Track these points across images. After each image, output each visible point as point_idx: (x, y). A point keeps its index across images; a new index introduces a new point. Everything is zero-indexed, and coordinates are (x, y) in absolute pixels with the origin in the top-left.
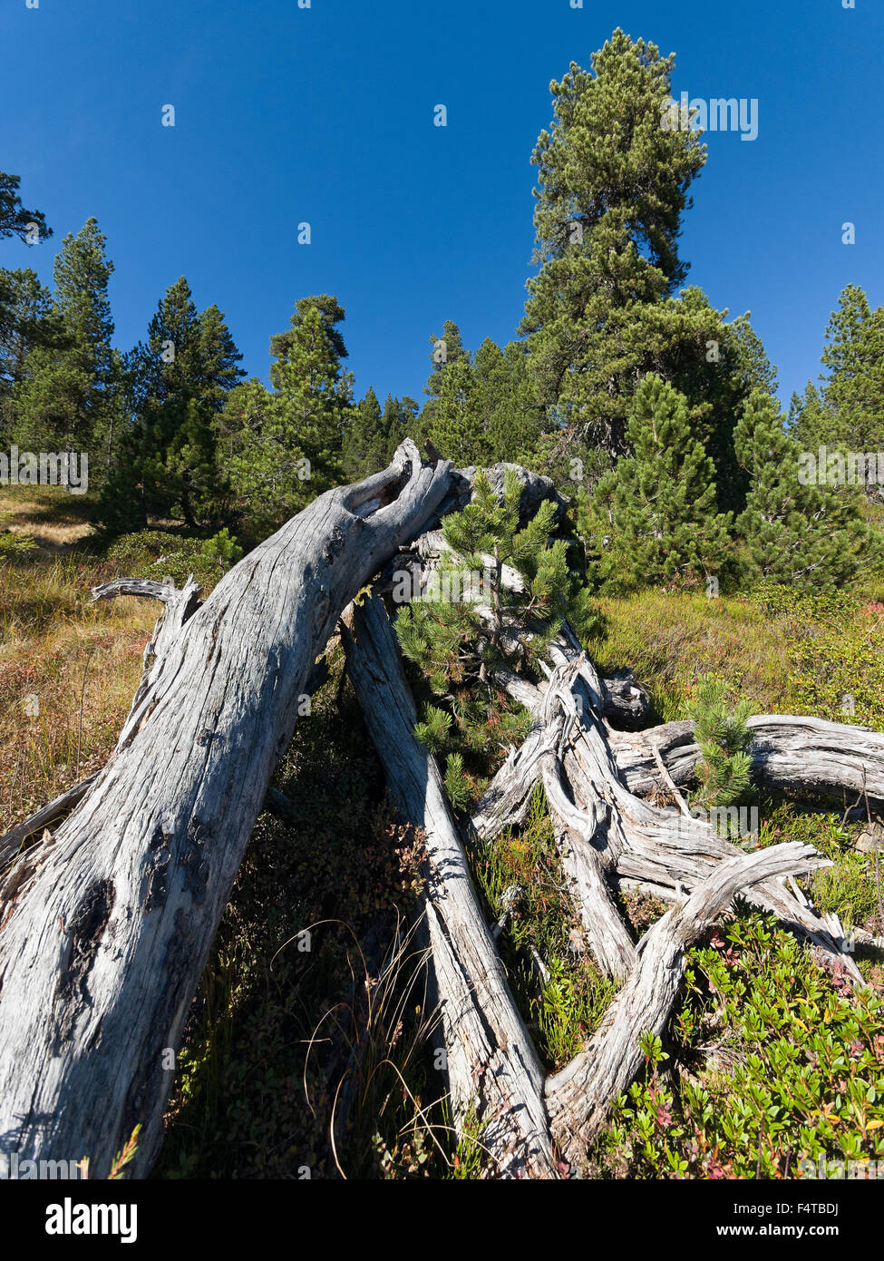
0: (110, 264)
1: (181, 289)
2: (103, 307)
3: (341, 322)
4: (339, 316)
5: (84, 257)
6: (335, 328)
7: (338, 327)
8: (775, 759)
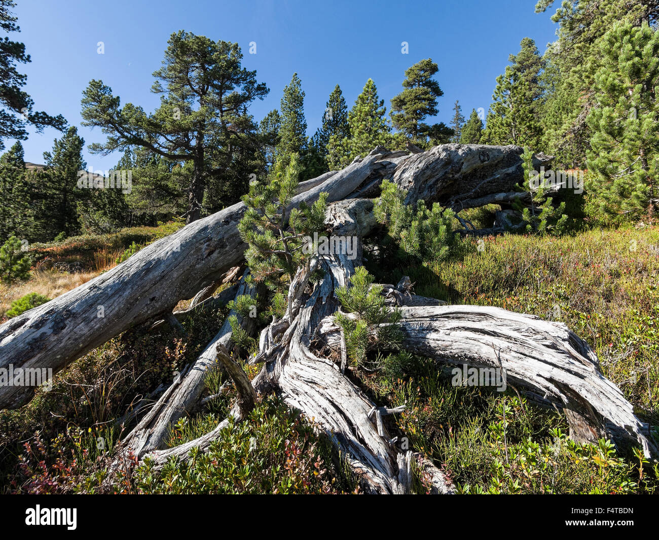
0: (303, 94)
1: (337, 92)
2: (301, 116)
3: (436, 73)
4: (434, 69)
5: (291, 94)
6: (431, 79)
7: (434, 78)
8: (432, 336)
